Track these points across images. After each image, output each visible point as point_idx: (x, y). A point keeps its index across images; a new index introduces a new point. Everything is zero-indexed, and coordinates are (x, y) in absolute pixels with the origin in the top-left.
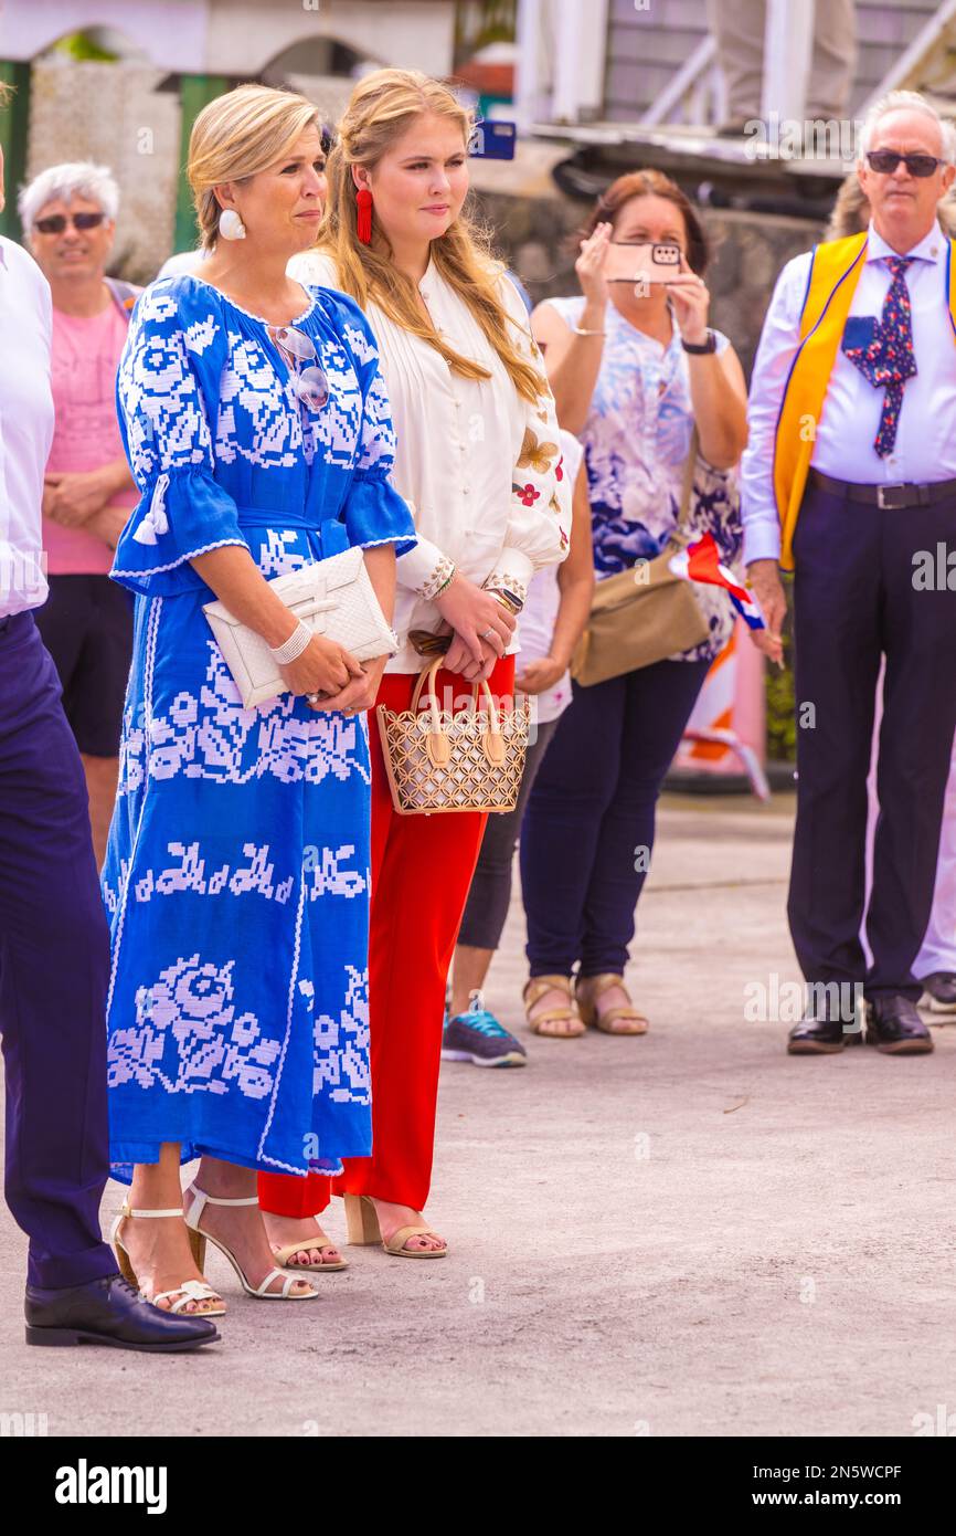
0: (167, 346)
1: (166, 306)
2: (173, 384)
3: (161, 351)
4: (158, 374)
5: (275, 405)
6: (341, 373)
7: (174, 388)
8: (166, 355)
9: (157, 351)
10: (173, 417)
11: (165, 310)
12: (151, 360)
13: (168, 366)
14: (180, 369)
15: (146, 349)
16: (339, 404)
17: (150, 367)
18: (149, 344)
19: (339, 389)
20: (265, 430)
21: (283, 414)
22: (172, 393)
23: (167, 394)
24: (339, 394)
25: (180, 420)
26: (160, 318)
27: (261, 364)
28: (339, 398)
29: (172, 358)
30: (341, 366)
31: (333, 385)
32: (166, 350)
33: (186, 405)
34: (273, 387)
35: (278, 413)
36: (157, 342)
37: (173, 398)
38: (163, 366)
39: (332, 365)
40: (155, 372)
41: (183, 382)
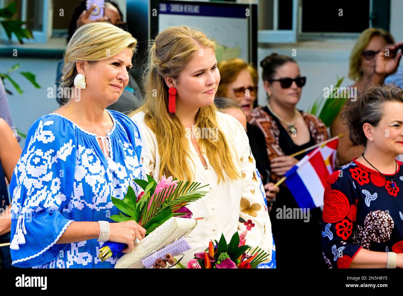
0: (44, 155)
1: (49, 136)
2: (41, 175)
3: (40, 157)
4: (35, 167)
5: (102, 180)
6: (132, 157)
7: (41, 177)
8: (42, 160)
9: (38, 156)
10: (36, 190)
11: (48, 138)
12: (34, 160)
13: (41, 166)
14: (46, 168)
15: (34, 154)
16: (133, 175)
17: (32, 163)
18: (35, 152)
19: (132, 166)
20: (98, 194)
21: (106, 184)
22: (39, 179)
23: (36, 178)
24: (133, 169)
25: (38, 192)
26: (45, 141)
27: (95, 160)
28: (133, 171)
29: (44, 162)
30: (132, 154)
31: (130, 165)
32: (43, 157)
33: (44, 187)
34: (101, 172)
35: (104, 184)
36: (39, 152)
37: (39, 181)
38: (39, 164)
39: (128, 154)
40: (34, 166)
41: (46, 175)
